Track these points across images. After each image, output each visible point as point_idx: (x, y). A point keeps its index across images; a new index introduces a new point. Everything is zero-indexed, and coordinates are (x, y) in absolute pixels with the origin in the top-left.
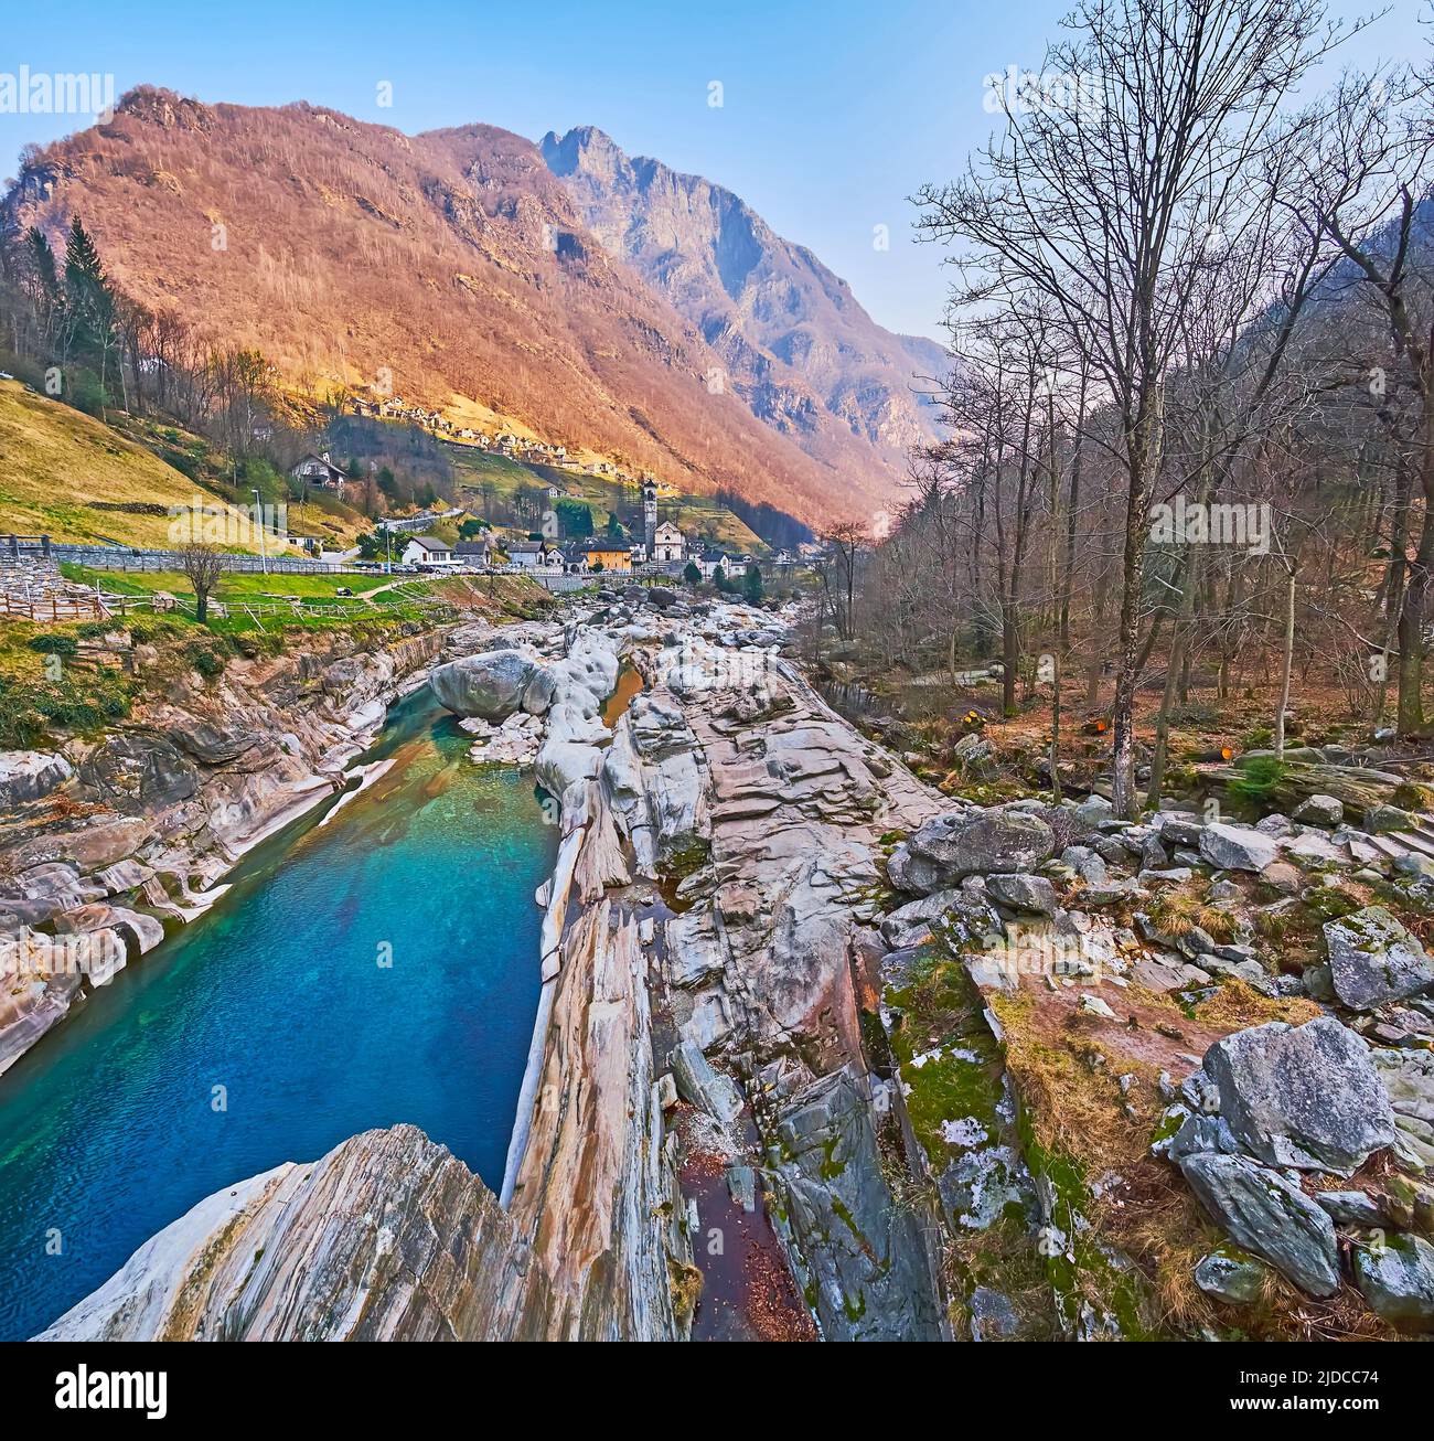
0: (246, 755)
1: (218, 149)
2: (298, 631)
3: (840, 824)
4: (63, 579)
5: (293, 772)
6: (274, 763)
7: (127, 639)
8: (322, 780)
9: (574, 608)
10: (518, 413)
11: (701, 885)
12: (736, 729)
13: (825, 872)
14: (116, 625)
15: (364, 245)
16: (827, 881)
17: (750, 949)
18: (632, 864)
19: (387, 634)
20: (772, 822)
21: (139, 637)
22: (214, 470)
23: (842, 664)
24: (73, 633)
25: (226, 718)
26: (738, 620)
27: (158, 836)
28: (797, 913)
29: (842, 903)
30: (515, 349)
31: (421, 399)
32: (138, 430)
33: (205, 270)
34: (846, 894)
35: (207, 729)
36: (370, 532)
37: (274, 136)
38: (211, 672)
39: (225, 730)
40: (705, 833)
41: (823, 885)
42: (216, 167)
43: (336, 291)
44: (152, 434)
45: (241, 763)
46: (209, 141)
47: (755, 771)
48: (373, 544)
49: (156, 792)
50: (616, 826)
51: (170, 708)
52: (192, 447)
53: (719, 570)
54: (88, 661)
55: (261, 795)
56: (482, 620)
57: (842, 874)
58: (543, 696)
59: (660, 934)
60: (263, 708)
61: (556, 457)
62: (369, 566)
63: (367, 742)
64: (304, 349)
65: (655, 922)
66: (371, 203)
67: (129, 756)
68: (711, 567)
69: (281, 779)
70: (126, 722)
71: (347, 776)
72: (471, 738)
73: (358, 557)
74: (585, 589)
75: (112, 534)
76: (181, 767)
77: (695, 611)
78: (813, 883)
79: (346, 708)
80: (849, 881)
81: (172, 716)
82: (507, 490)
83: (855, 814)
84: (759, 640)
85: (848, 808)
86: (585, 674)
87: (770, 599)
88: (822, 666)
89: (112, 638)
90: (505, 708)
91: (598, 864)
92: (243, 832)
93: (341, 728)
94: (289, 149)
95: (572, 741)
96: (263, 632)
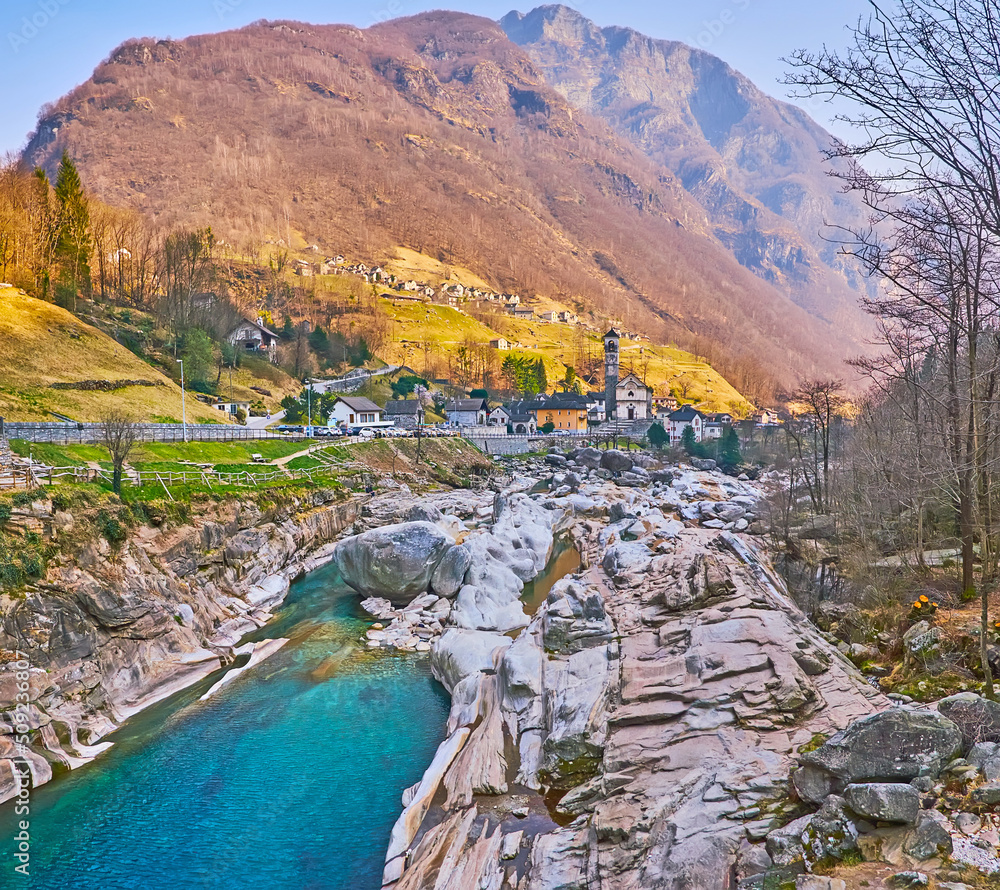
0: (140, 621)
1: (186, 70)
2: (205, 499)
3: (756, 729)
4: (12, 453)
5: (183, 642)
6: (166, 632)
7: (49, 506)
8: (209, 654)
9: (515, 474)
10: (467, 262)
11: (586, 797)
12: (663, 618)
13: (722, 785)
14: (41, 494)
15: (312, 121)
16: (723, 794)
17: (620, 869)
18: (512, 771)
19: (297, 503)
20: (678, 728)
21: (59, 504)
22: (158, 343)
23: (813, 542)
24: (10, 500)
25: (125, 584)
26: (707, 489)
27: (58, 688)
28: (679, 831)
29: (736, 819)
30: (467, 198)
31: (363, 254)
32: (99, 315)
33: (170, 165)
34: (742, 808)
35: (108, 594)
36: (296, 395)
37: (234, 50)
38: (116, 539)
39: (122, 596)
40: (597, 739)
41: (718, 800)
42: (182, 84)
43: (284, 163)
44: (109, 316)
45: (135, 629)
46: (178, 66)
47: (672, 668)
48: (299, 407)
49: (62, 649)
50: (505, 727)
51: (79, 572)
52: (141, 324)
53: (689, 432)
54: (18, 525)
55: (149, 663)
56: (405, 488)
57: (743, 787)
58: (455, 575)
59: (526, 848)
60: (162, 577)
61: (507, 306)
62: (291, 430)
63: (263, 619)
64: (251, 220)
65: (524, 836)
66: (322, 85)
67: (42, 613)
68: (681, 427)
69: (170, 648)
70: (42, 582)
71: (237, 652)
72: (370, 619)
73: (283, 420)
74: (532, 452)
75: (64, 411)
76: (83, 628)
77: (655, 478)
78: (707, 797)
79: (246, 581)
80: (750, 794)
81: (81, 580)
82: (452, 343)
83: (775, 717)
84: (725, 513)
85: (768, 711)
86: (510, 550)
87: (748, 466)
88: (790, 544)
89: (37, 505)
90: (410, 588)
91: (472, 768)
92: (130, 696)
93: (239, 602)
94: (246, 56)
95: (481, 629)
96: (171, 501)
